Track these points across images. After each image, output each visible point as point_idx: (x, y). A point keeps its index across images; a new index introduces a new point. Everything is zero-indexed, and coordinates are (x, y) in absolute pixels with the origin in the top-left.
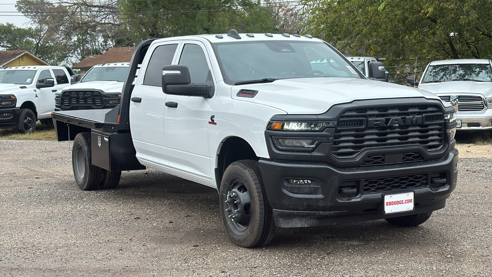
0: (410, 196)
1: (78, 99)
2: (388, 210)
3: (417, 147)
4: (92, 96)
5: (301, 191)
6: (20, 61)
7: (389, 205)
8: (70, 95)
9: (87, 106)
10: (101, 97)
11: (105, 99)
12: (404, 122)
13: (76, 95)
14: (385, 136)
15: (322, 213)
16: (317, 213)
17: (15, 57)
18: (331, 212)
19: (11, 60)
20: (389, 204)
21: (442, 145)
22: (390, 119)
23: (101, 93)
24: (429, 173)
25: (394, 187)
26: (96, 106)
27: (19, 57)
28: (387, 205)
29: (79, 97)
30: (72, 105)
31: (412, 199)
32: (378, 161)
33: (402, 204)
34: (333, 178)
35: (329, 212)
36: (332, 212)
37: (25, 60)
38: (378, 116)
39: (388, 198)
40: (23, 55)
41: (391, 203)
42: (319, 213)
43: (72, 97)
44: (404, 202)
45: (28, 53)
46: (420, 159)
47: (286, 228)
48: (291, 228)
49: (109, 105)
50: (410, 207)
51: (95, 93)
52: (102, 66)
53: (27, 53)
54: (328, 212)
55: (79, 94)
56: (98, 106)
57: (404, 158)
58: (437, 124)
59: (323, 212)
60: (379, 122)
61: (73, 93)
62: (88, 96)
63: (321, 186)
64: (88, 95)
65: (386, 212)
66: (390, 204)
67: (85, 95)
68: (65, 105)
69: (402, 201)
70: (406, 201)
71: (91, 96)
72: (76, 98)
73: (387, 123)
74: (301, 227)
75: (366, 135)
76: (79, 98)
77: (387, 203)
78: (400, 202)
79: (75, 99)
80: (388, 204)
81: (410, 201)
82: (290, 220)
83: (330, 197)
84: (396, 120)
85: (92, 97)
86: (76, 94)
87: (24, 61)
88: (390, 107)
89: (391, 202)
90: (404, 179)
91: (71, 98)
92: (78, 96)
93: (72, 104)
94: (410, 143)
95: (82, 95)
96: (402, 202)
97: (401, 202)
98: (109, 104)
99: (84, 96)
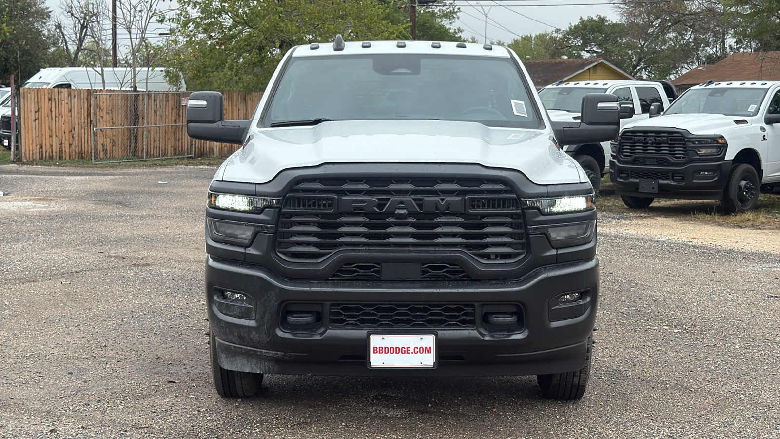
0: (429, 341)
1: (645, 144)
2: (377, 360)
3: (452, 254)
4: (669, 140)
5: (230, 312)
6: (591, 74)
7: (380, 353)
8: (633, 137)
9: (660, 158)
10: (684, 143)
11: (693, 145)
12: (420, 206)
13: (643, 138)
14: (385, 229)
15: (265, 353)
16: (258, 351)
17: (583, 69)
18: (277, 352)
19: (576, 73)
20: (378, 350)
21: (523, 255)
22: (390, 199)
23: (686, 136)
24: (477, 304)
25: (397, 322)
26: (675, 159)
27: (589, 69)
28: (374, 353)
29: (647, 141)
30: (634, 155)
31: (430, 348)
32: (366, 272)
33: (408, 353)
34: (269, 295)
35: (276, 352)
36: (279, 353)
37: (599, 71)
38: (368, 193)
39: (375, 341)
40: (596, 66)
41: (383, 350)
42: (260, 352)
43: (636, 141)
44: (412, 350)
45: (604, 62)
46: (463, 277)
47: (229, 370)
48: (236, 371)
49: (698, 157)
50: (428, 360)
51: (675, 135)
52: (705, 86)
53: (602, 62)
54: (273, 353)
55: (648, 136)
56: (680, 157)
57: (424, 272)
58: (506, 215)
59: (266, 351)
60: (366, 204)
61: (637, 134)
62: (663, 140)
63: (254, 306)
64: (663, 138)
65: (372, 364)
66: (380, 350)
67: (657, 138)
68: (623, 155)
69: (407, 348)
70: (416, 350)
71: (667, 139)
72: (643, 143)
73: (381, 206)
74: (251, 371)
75: (344, 226)
76: (648, 143)
77: (374, 348)
78: (403, 349)
79: (641, 145)
80: (376, 350)
81: (427, 350)
82: (234, 359)
83: (265, 326)
84: (402, 203)
85: (670, 142)
86: (643, 136)
87: (598, 74)
88: (395, 178)
89: (382, 348)
90: (419, 310)
91: (634, 143)
92: (645, 139)
93: (636, 152)
94: (443, 245)
95: (652, 138)
96: (408, 350)
97: (406, 350)
98: (698, 154)
99: (655, 139)
